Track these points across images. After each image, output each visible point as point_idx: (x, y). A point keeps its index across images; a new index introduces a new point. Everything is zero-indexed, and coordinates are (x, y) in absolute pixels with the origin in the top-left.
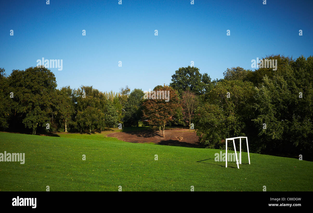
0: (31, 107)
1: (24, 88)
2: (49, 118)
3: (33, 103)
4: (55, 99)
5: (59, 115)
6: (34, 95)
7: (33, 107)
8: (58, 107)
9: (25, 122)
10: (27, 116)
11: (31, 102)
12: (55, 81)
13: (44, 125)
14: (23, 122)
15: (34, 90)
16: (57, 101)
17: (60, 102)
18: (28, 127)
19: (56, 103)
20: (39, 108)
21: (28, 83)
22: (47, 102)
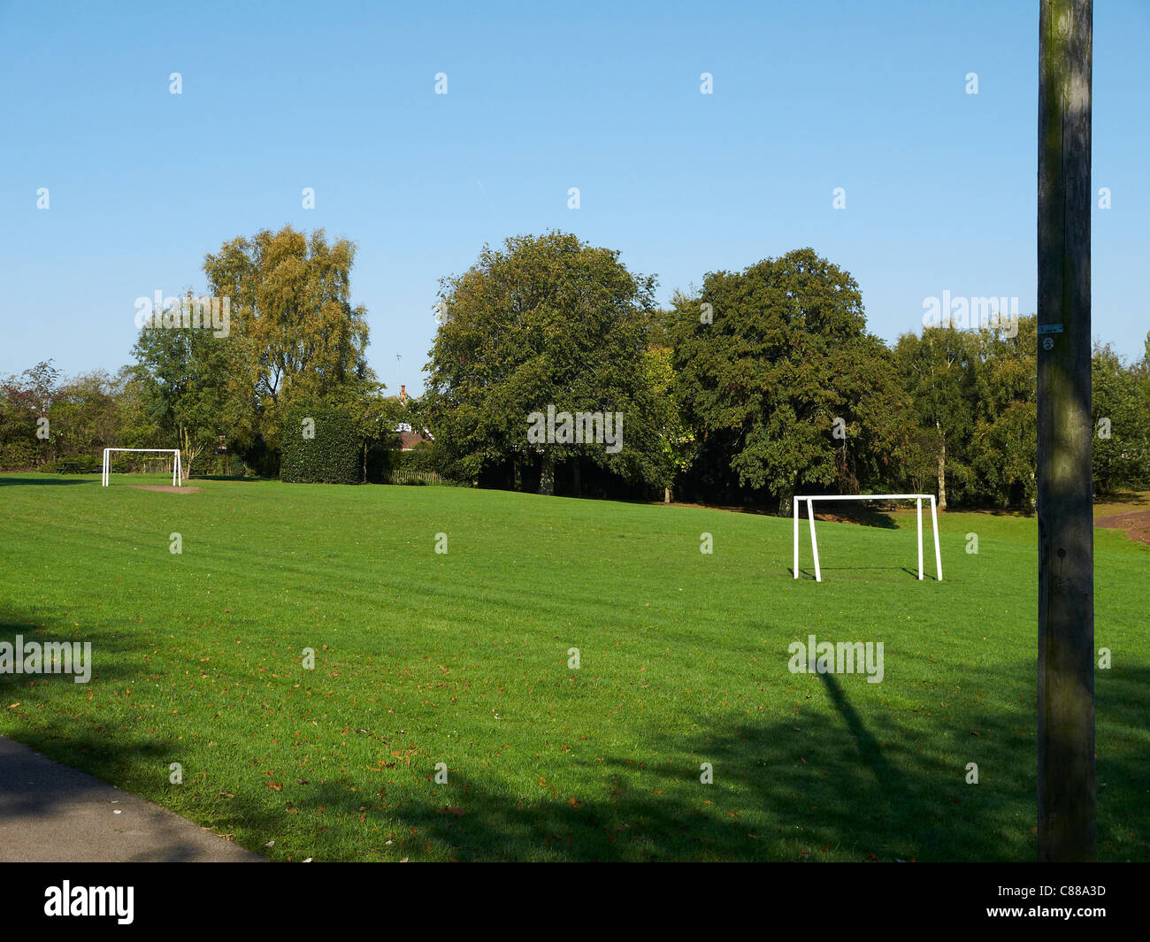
0: (758, 407)
1: (737, 337)
2: (827, 450)
3: (766, 394)
4: (845, 378)
5: (867, 435)
6: (768, 364)
7: (767, 409)
8: (858, 409)
9: (738, 465)
10: (747, 443)
11: (758, 389)
12: (859, 304)
13: (807, 478)
14: (732, 465)
15: (771, 344)
16: (853, 385)
17: (868, 387)
18: (748, 481)
19: (852, 391)
20: (791, 414)
21: (750, 322)
22: (811, 390)
